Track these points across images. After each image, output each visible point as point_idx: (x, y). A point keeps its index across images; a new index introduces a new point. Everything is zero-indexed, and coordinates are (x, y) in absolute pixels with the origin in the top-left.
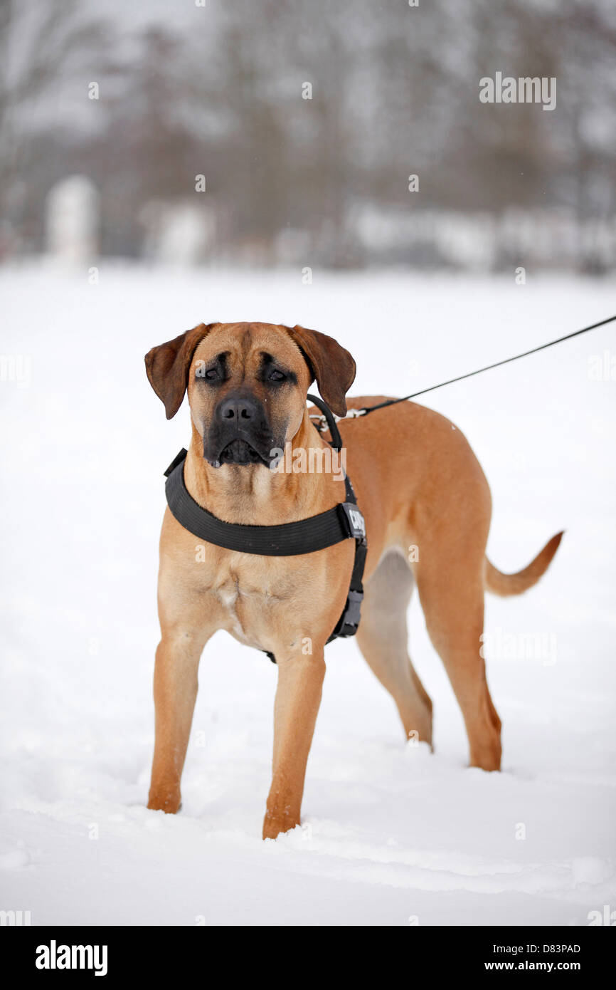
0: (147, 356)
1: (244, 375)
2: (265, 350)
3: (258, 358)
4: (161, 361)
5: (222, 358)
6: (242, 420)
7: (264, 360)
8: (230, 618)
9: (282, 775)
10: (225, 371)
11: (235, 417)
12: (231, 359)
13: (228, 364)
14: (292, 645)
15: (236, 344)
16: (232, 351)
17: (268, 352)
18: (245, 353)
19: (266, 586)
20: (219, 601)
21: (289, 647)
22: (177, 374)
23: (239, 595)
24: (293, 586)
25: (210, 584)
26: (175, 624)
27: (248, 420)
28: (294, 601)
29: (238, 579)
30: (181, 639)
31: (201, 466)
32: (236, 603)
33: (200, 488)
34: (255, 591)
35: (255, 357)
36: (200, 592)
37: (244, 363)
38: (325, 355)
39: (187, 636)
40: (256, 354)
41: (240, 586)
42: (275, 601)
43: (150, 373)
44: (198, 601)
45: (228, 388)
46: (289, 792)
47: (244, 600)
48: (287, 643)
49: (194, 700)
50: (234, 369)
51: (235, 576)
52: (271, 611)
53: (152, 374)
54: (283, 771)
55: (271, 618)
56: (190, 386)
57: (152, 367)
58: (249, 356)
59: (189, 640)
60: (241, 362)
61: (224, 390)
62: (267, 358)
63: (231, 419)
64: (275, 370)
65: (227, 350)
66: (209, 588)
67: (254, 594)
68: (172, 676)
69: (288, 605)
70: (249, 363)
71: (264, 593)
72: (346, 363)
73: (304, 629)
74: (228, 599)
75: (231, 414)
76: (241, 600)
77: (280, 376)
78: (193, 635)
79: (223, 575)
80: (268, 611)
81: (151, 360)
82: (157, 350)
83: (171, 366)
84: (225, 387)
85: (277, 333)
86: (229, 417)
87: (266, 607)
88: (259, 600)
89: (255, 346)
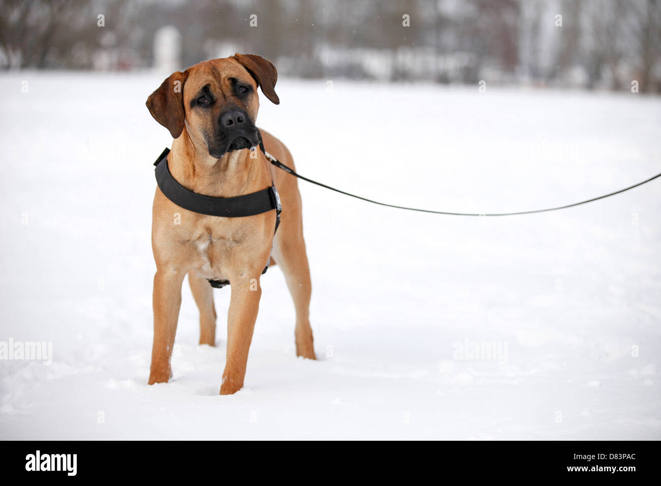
0: (147, 103)
1: (224, 96)
2: (230, 76)
3: (228, 83)
4: (158, 103)
5: (206, 89)
6: (239, 124)
7: (232, 82)
8: (202, 260)
9: (233, 360)
10: (211, 97)
11: (234, 123)
12: (212, 89)
13: (211, 92)
14: (242, 275)
15: (211, 78)
16: (210, 83)
17: (233, 77)
18: (219, 82)
19: (229, 235)
20: (195, 248)
21: (239, 276)
22: (174, 108)
23: (211, 242)
24: (245, 234)
25: (190, 237)
26: (167, 263)
27: (242, 123)
28: (245, 245)
29: (211, 232)
30: (170, 272)
31: (190, 160)
32: (208, 248)
33: (187, 174)
34: (222, 238)
35: (226, 82)
36: (182, 243)
37: (221, 88)
38: (259, 68)
39: (174, 270)
40: (226, 80)
41: (212, 236)
42: (234, 244)
43: (153, 113)
44: (181, 249)
45: (218, 107)
46: (237, 371)
47: (214, 245)
48: (238, 273)
49: (179, 309)
50: (216, 93)
51: (209, 230)
52: (231, 251)
53: (154, 113)
54: (233, 358)
55: (230, 255)
56: (188, 112)
57: (153, 109)
58: (222, 83)
59: (176, 272)
60: (219, 88)
61: (216, 109)
62: (233, 81)
63: (232, 125)
64: (241, 87)
65: (207, 83)
66: (188, 241)
67: (221, 240)
68: (165, 295)
69: (241, 247)
70: (224, 87)
71: (228, 239)
72: (271, 69)
73: (250, 264)
74: (202, 246)
75: (231, 122)
76: (212, 245)
77: (244, 90)
78: (178, 269)
79: (199, 231)
80: (229, 251)
81: (151, 104)
82: (153, 96)
83: (166, 104)
84: (216, 107)
85: (231, 63)
86: (230, 124)
87: (228, 248)
88: (224, 244)
89: (223, 75)
